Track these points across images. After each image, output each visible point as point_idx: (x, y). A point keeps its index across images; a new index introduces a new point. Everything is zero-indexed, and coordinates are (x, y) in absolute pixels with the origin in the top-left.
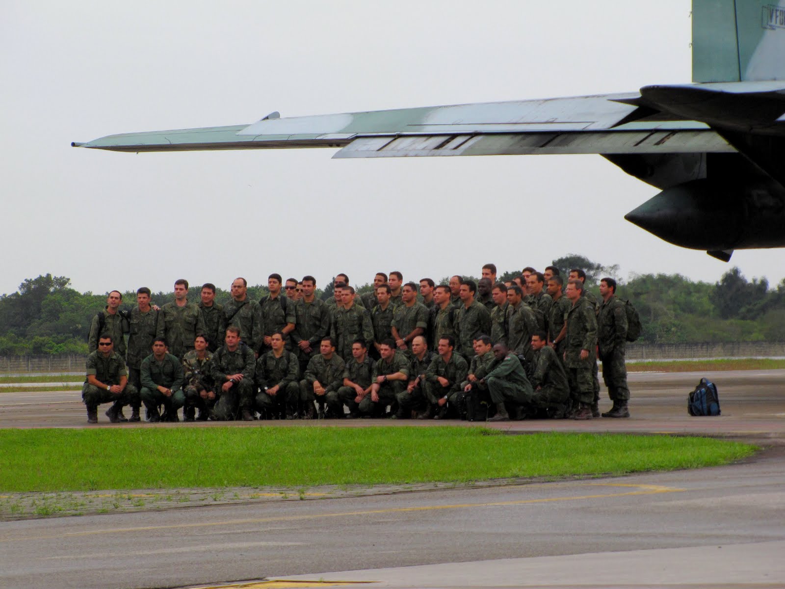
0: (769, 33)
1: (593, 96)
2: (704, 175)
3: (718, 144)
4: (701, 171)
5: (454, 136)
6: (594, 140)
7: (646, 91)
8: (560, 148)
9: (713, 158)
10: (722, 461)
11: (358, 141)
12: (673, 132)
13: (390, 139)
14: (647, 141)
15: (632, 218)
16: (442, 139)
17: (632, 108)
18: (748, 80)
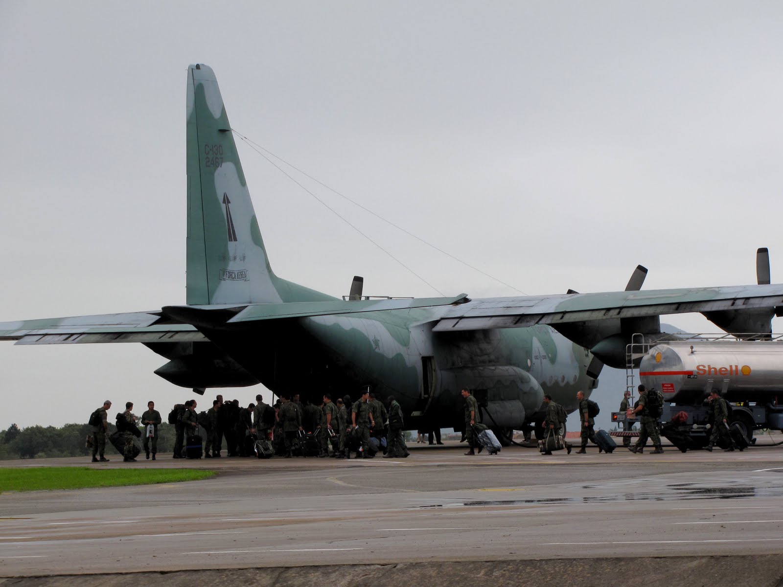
0: (223, 282)
1: (140, 312)
2: (192, 353)
3: (200, 337)
4: (190, 351)
5: (72, 334)
6: (140, 336)
7: (164, 309)
8: (124, 340)
9: (196, 344)
10: (199, 477)
11: (27, 337)
12: (177, 332)
13: (42, 336)
14: (164, 336)
15: (158, 373)
16: (67, 336)
17: (158, 317)
18: (213, 304)
